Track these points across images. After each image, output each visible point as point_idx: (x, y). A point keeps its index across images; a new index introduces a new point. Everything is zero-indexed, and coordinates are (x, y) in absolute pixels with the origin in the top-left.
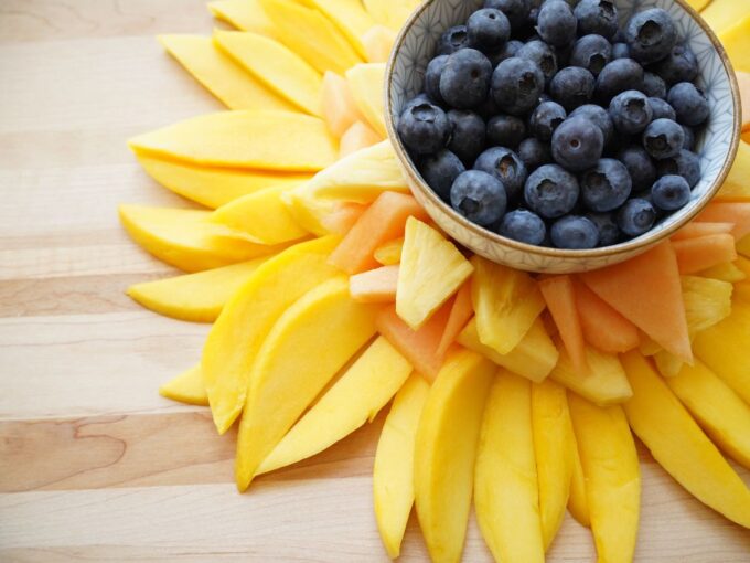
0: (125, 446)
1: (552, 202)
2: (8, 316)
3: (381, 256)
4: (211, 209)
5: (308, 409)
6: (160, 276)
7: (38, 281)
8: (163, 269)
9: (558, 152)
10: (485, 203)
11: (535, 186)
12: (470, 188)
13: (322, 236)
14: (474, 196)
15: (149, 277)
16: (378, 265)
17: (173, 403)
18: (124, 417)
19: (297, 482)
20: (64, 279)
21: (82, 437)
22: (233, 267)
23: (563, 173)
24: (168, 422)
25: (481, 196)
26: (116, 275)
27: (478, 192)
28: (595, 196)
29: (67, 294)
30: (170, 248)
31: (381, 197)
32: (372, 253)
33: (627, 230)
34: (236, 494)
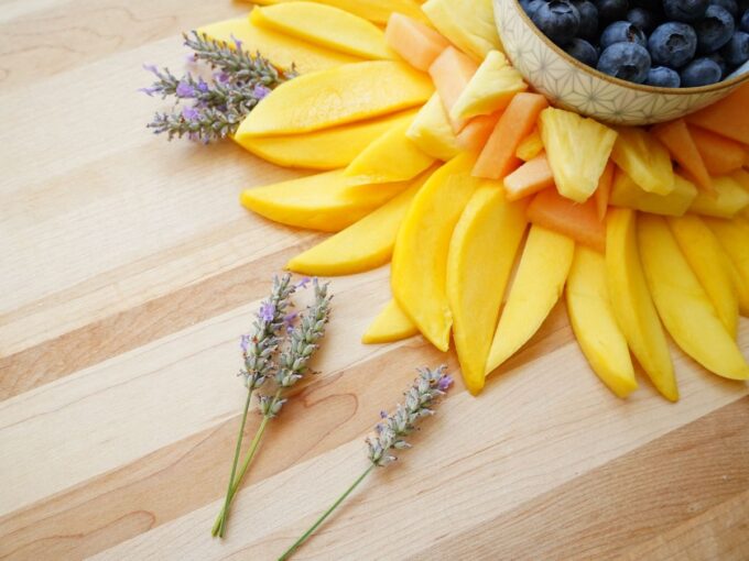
0: (355, 397)
1: (683, 52)
2: (183, 328)
3: (522, 154)
4: (343, 167)
5: (502, 306)
6: (309, 245)
7: (195, 287)
8: (308, 237)
9: (678, 8)
10: (641, 65)
11: (664, 43)
12: (625, 57)
13: (450, 159)
14: (630, 63)
15: (300, 249)
16: (521, 163)
17: (376, 347)
18: (341, 374)
19: (516, 370)
20: (218, 277)
21: (313, 405)
22: (375, 214)
23: (684, 26)
24: (383, 363)
25: (637, 60)
26: (267, 257)
27: (634, 58)
28: (712, 38)
29: (230, 288)
30: (313, 213)
31: (514, 100)
32: (514, 154)
33: (735, 60)
34: (472, 398)
